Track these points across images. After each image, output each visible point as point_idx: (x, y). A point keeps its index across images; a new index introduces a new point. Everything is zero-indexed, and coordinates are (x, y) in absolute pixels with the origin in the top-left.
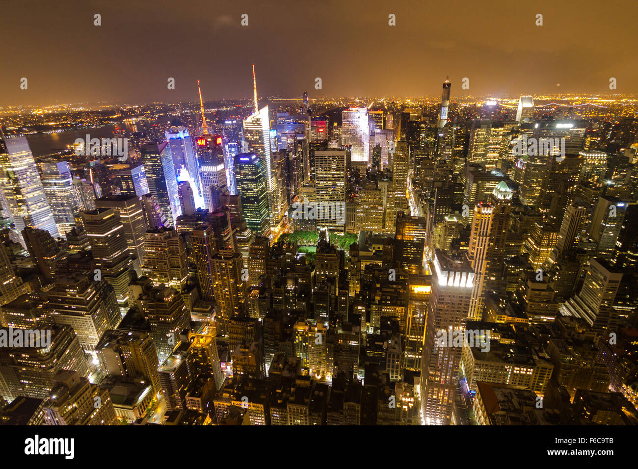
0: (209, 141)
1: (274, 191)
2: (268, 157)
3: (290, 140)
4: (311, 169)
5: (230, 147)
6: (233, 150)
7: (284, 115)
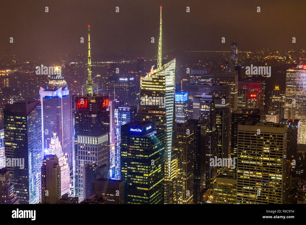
0: (93, 103)
1: (174, 179)
2: (170, 130)
3: (205, 108)
4: (232, 152)
5: (121, 112)
6: (124, 116)
7: (200, 72)
